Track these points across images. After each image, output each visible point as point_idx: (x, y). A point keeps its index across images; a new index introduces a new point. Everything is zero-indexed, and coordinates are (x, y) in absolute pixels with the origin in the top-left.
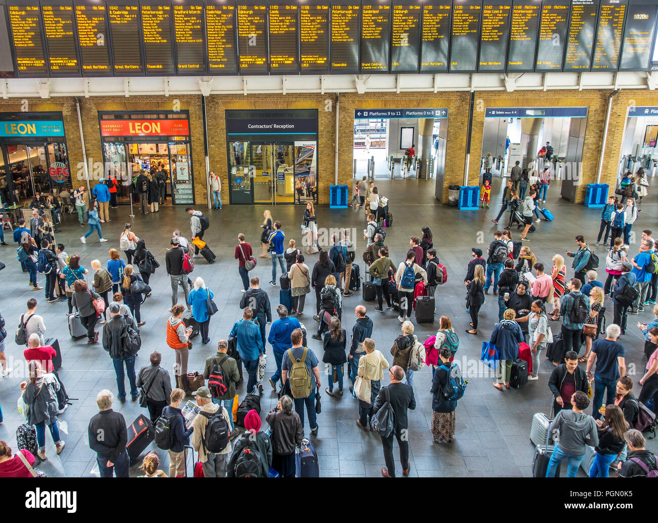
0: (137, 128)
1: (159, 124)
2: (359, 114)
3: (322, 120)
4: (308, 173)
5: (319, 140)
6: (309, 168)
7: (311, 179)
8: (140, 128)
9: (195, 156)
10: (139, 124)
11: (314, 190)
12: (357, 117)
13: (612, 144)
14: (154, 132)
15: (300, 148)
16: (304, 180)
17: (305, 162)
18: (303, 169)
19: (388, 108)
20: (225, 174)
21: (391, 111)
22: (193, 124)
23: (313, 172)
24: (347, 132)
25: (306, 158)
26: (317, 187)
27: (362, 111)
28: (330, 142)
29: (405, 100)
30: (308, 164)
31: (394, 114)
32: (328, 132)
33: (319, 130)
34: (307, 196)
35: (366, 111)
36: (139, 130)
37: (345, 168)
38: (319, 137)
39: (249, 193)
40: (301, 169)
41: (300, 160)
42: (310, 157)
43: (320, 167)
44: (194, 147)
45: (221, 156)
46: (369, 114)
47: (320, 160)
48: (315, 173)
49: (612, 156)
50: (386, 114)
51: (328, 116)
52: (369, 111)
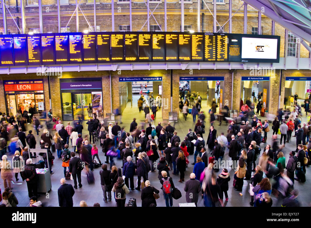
0: (20, 87)
1: (30, 85)
2: (121, 80)
3: (104, 82)
4: (98, 106)
5: (103, 91)
6: (99, 104)
7: (100, 109)
8: (22, 87)
9: (46, 100)
10: (21, 86)
11: (102, 114)
12: (120, 81)
13: (236, 92)
14: (28, 89)
15: (94, 95)
16: (97, 109)
17: (97, 101)
18: (96, 104)
19: (134, 77)
20: (60, 107)
21: (136, 78)
22: (45, 85)
23: (101, 106)
24: (116, 87)
25: (97, 99)
26: (103, 113)
27: (122, 78)
28: (108, 92)
29: (142, 74)
30: (98, 102)
31: (137, 79)
32: (107, 88)
33: (103, 87)
34: (99, 117)
35: (124, 78)
36: (21, 88)
37: (115, 104)
38: (103, 90)
39: (71, 115)
40: (95, 104)
41: (94, 100)
42: (99, 99)
43: (104, 103)
44: (46, 95)
45: (58, 99)
46: (125, 79)
47: (104, 100)
48: (102, 106)
49: (237, 97)
50: (133, 79)
51: (107, 81)
52: (126, 78)
